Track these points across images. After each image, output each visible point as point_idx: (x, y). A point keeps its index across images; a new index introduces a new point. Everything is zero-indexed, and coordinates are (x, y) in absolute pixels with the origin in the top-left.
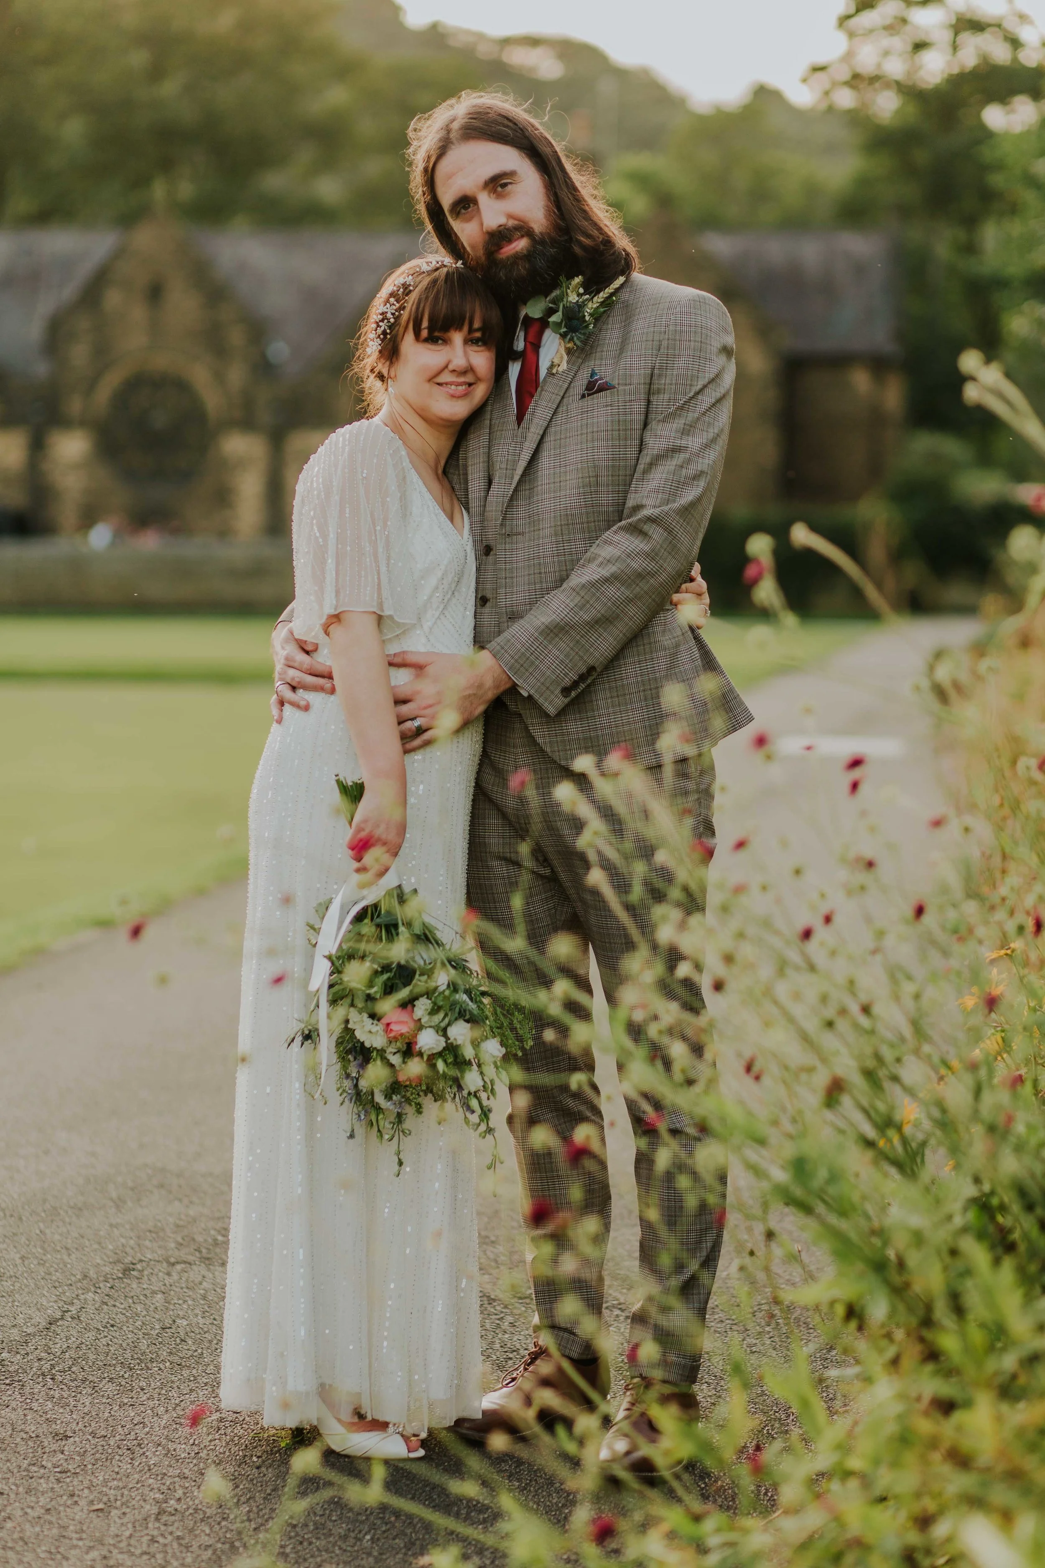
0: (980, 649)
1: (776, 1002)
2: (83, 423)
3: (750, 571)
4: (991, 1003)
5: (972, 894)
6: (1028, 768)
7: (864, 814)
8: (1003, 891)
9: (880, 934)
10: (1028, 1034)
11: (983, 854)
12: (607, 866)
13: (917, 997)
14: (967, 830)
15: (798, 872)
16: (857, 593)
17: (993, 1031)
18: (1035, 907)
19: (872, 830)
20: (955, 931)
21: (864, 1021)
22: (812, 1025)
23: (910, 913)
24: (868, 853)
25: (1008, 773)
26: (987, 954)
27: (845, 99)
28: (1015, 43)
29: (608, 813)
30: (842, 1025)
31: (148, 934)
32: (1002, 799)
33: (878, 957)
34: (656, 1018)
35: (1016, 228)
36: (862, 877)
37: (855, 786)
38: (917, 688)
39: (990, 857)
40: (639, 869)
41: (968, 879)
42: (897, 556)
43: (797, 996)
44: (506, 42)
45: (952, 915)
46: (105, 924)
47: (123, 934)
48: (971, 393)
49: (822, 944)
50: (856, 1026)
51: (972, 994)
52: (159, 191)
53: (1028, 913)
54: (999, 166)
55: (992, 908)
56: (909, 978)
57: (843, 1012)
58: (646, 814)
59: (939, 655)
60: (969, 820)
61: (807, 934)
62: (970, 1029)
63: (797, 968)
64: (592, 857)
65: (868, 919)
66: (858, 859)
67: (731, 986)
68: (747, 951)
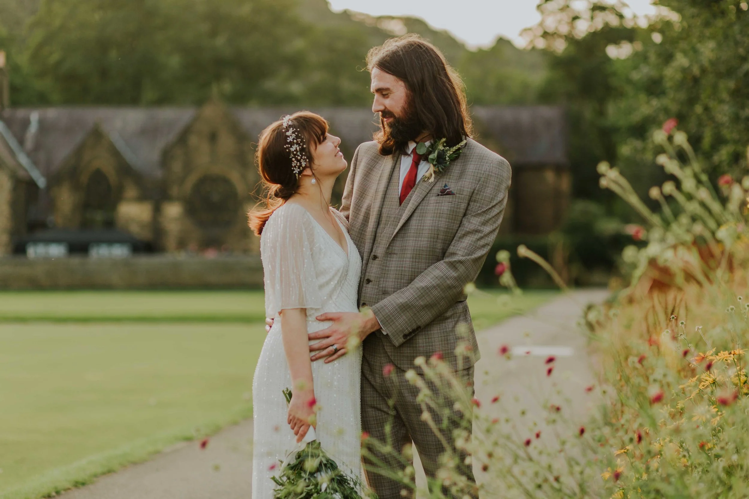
0: (610, 304)
1: (513, 476)
2: (178, 199)
3: (499, 269)
4: (617, 476)
5: (608, 423)
6: (633, 362)
7: (555, 385)
8: (623, 421)
9: (563, 443)
10: (635, 491)
11: (612, 404)
12: (430, 410)
13: (582, 473)
14: (604, 392)
15: (523, 413)
16: (549, 277)
17: (618, 489)
18: (638, 429)
19: (559, 393)
20: (599, 441)
21: (556, 485)
22: (531, 487)
23: (577, 432)
24: (557, 404)
25: (623, 364)
26: (615, 452)
27: (541, 44)
28: (621, 16)
29: (431, 385)
30: (545, 487)
31: (209, 446)
32: (621, 376)
33: (562, 454)
34: (455, 484)
35: (623, 104)
36: (554, 416)
37: (550, 371)
38: (579, 324)
39: (615, 405)
40: (446, 412)
41: (605, 415)
42: (569, 261)
43: (524, 473)
44: (380, 18)
45: (598, 433)
46: (189, 439)
47: (197, 445)
48: (604, 183)
49: (535, 448)
50: (552, 487)
51: (609, 471)
52: (215, 90)
53: (634, 432)
54: (614, 74)
55: (617, 430)
56: (578, 464)
57: (546, 480)
58: (449, 385)
59: (590, 308)
60: (605, 387)
61: (528, 443)
62: (607, 489)
63: (524, 460)
64: (424, 407)
65: (558, 436)
66: (552, 407)
67: (492, 468)
68: (499, 452)
